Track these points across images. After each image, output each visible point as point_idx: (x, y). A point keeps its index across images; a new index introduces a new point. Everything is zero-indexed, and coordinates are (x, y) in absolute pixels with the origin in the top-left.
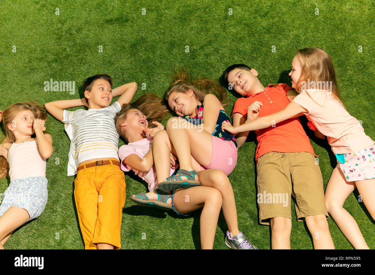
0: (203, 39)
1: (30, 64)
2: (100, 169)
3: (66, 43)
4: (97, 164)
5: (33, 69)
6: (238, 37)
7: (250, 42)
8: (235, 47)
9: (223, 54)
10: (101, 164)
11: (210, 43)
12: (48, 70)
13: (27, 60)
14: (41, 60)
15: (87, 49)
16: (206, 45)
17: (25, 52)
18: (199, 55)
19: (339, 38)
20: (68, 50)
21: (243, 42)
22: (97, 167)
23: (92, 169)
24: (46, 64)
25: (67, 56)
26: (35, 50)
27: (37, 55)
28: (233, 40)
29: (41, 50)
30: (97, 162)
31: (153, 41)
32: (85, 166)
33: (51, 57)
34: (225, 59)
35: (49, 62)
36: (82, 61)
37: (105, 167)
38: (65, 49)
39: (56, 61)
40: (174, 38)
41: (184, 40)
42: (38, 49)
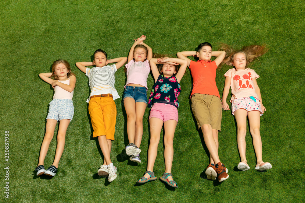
0: (181, 34)
1: (91, 37)
3: (110, 28)
4: (101, 96)
5: (92, 40)
6: (199, 35)
7: (205, 39)
8: (197, 41)
9: (190, 43)
10: (103, 96)
11: (184, 37)
12: (99, 41)
13: (90, 35)
14: (96, 35)
15: (120, 32)
16: (182, 37)
17: (89, 30)
18: (178, 42)
19: (251, 43)
20: (111, 32)
21: (201, 38)
22: (101, 98)
23: (99, 98)
24: (99, 38)
25: (110, 35)
26: (94, 30)
27: (95, 32)
28: (196, 37)
29: (97, 30)
30: (101, 95)
31: (155, 32)
32: (95, 96)
33: (102, 34)
34: (191, 46)
35: (101, 37)
36: (117, 38)
37: (105, 98)
38: (110, 31)
39: (104, 37)
40: (166, 32)
41: (171, 34)
42: (96, 30)
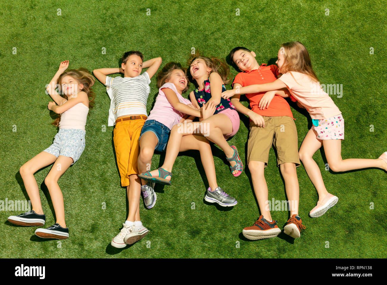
0: (213, 26)
1: (82, 41)
2: (133, 122)
3: (109, 25)
4: (131, 118)
5: (84, 45)
6: (240, 26)
7: (249, 31)
8: (238, 34)
9: (228, 39)
10: (134, 118)
11: (219, 30)
12: (95, 46)
13: (80, 38)
14: (90, 37)
15: (125, 30)
16: (215, 31)
17: (78, 31)
18: (210, 39)
19: (317, 31)
20: (111, 31)
21: (244, 30)
22: (131, 121)
23: (127, 122)
24: (93, 41)
25: (110, 36)
26: (86, 30)
27: (87, 33)
28: (236, 29)
29: (90, 30)
30: (131, 117)
31: (175, 26)
32: (122, 120)
33: (97, 36)
34: (230, 43)
35: (96, 40)
36: (121, 40)
37: (136, 121)
38: (109, 30)
39: (101, 39)
40: (192, 25)
41: (199, 27)
42: (88, 29)
